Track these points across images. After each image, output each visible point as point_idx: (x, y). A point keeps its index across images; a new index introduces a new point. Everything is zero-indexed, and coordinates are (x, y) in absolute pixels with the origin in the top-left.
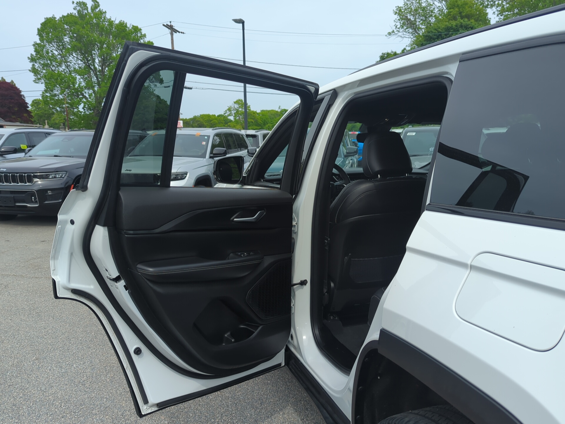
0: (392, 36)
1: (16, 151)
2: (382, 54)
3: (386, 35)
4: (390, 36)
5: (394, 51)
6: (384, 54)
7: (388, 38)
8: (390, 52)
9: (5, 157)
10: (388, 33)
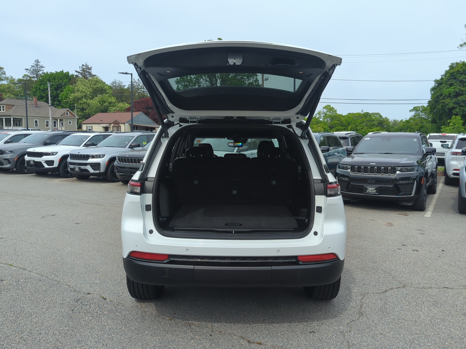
0: (463, 47)
1: (139, 146)
2: (451, 64)
3: (458, 47)
4: (462, 48)
5: (463, 60)
6: (454, 64)
7: (459, 49)
8: (458, 61)
9: (134, 149)
10: (460, 45)
